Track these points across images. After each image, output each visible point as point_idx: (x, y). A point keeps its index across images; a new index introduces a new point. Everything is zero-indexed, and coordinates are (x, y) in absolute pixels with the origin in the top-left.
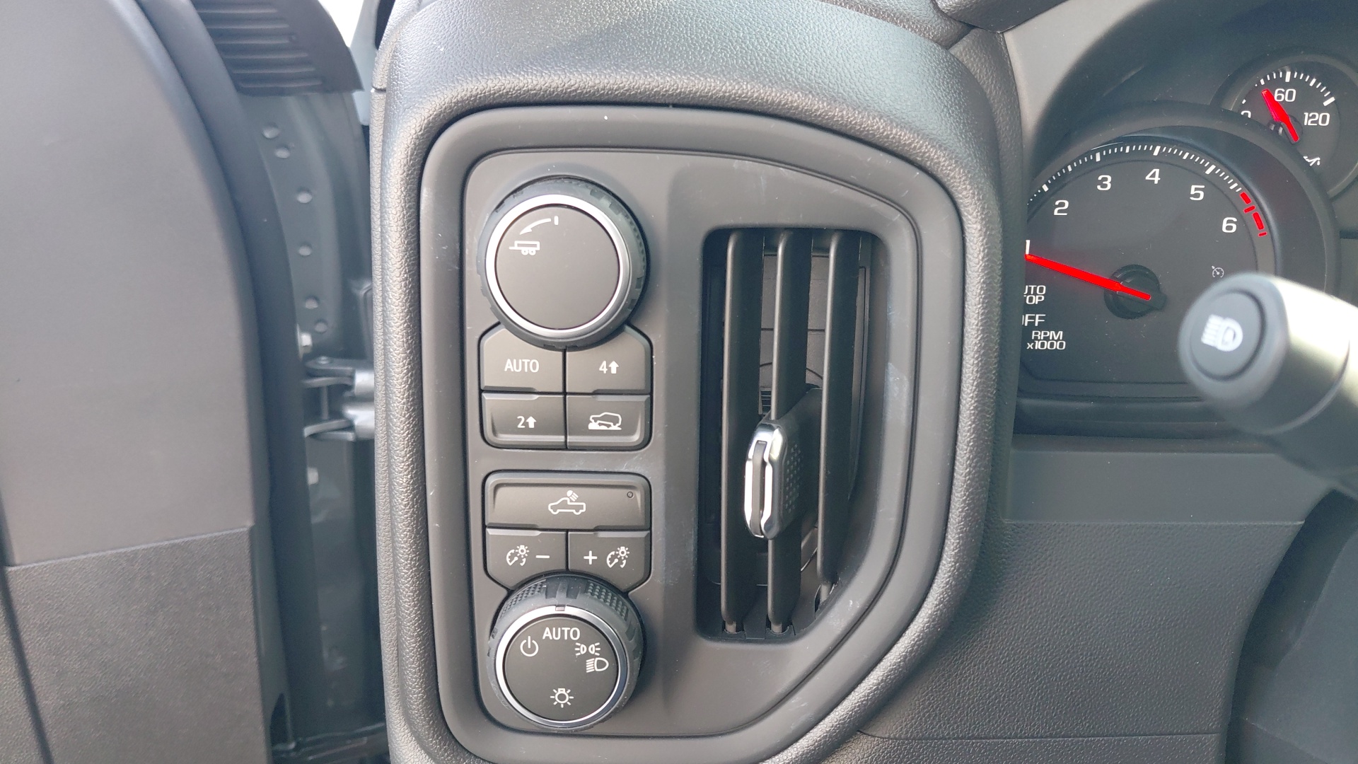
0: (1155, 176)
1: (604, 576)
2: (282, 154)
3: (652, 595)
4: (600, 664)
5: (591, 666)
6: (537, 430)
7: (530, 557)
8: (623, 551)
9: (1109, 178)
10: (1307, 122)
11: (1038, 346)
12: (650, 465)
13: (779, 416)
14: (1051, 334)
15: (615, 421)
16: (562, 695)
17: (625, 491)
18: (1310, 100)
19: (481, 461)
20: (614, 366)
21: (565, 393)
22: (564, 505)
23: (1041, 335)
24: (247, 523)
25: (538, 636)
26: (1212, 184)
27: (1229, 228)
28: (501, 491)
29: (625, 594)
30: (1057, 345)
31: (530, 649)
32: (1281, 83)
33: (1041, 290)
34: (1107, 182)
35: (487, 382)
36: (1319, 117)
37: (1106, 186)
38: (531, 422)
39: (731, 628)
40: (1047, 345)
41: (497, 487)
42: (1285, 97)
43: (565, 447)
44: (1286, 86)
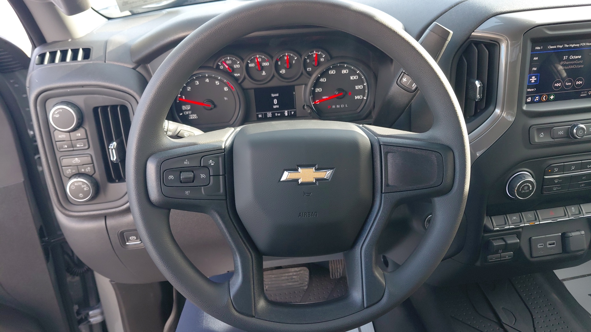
0: (207, 80)
1: (86, 173)
2: (16, 86)
3: (97, 176)
4: (87, 189)
5: (85, 189)
6: (67, 148)
7: (71, 171)
8: (89, 168)
9: (198, 82)
10: (235, 67)
11: (191, 118)
12: (91, 152)
13: (115, 140)
14: (194, 115)
15: (82, 144)
16: (81, 195)
17: (87, 157)
18: (234, 62)
19: (58, 155)
20: (79, 135)
21: (71, 140)
22: (76, 161)
23: (192, 116)
24: (22, 180)
25: (74, 185)
26: (220, 81)
27: (226, 90)
28: (63, 160)
29: (91, 176)
30: (195, 118)
31: (73, 188)
32: (227, 60)
33: (189, 106)
34: (197, 83)
35: (56, 140)
36: (237, 66)
37: (197, 84)
38: (66, 146)
39: (117, 181)
40: (193, 118)
41: (62, 159)
42: (229, 62)
43: (73, 150)
44: (229, 60)
